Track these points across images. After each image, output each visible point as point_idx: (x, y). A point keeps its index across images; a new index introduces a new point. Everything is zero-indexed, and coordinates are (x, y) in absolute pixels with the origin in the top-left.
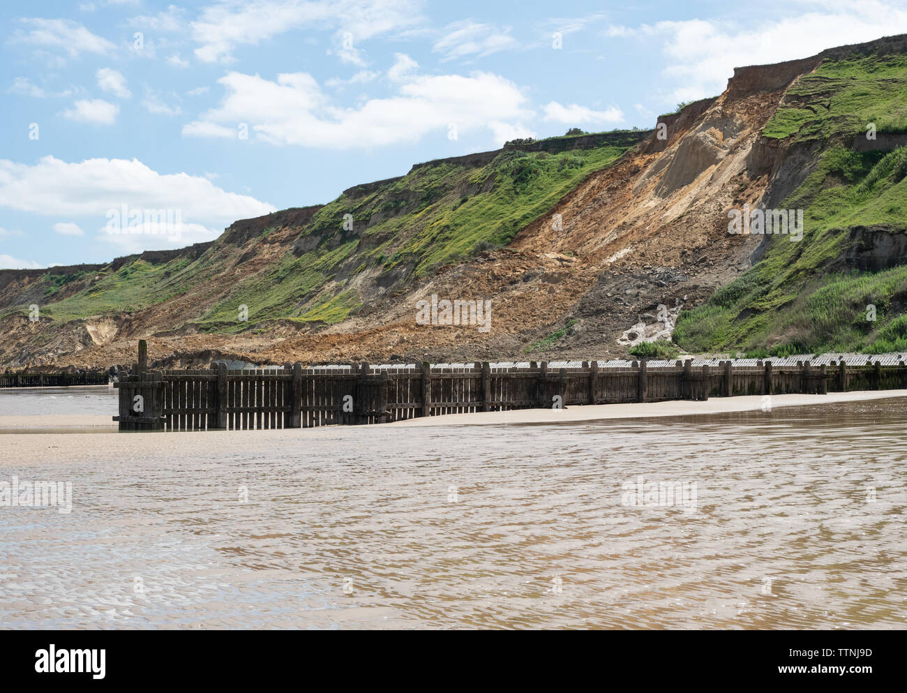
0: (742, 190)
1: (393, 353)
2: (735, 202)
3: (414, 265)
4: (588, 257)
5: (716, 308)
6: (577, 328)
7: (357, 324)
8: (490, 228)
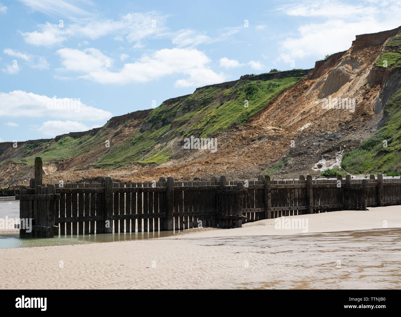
0: (367, 93)
1: (195, 177)
2: (364, 98)
3: (199, 135)
4: (288, 128)
5: (363, 151)
6: (290, 162)
7: (174, 163)
8: (236, 116)
